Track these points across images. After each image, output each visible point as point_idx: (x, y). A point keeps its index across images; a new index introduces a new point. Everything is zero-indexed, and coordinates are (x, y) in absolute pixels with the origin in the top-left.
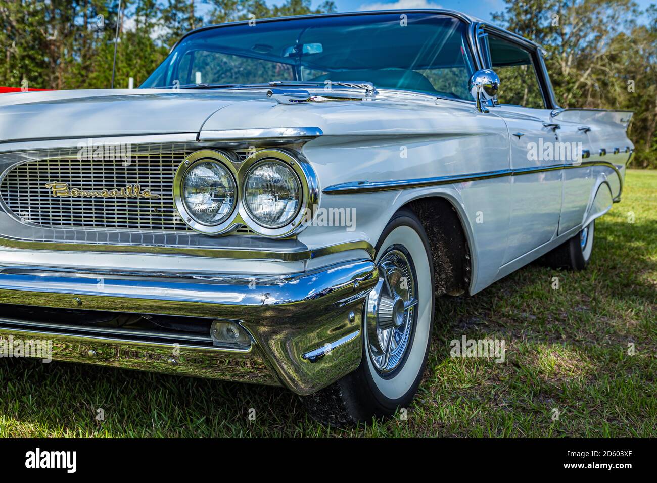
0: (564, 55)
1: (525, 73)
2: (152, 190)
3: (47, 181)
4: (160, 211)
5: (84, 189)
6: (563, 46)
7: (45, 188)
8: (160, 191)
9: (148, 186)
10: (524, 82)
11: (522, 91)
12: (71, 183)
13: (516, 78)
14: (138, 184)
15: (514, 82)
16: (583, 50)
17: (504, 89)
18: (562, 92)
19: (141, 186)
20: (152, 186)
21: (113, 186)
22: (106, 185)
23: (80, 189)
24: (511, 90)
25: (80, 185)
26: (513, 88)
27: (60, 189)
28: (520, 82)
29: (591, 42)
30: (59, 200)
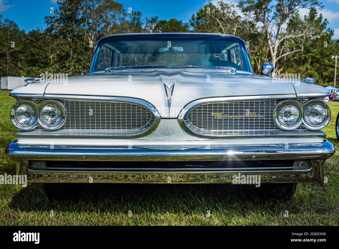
0: (90, 34)
1: (71, 42)
2: (260, 115)
3: (212, 112)
4: (264, 122)
5: (229, 115)
6: (89, 29)
7: (211, 115)
8: (264, 115)
9: (259, 113)
10: (70, 47)
11: (70, 52)
12: (223, 113)
13: (66, 44)
14: (254, 112)
15: (65, 47)
16: (99, 32)
17: (60, 50)
18: (90, 53)
19: (256, 113)
20: (260, 113)
21: (243, 113)
22: (240, 113)
23: (228, 115)
24: (64, 51)
25: (228, 113)
26: (65, 50)
27: (219, 116)
28: (68, 47)
29: (102, 28)
30: (217, 120)
